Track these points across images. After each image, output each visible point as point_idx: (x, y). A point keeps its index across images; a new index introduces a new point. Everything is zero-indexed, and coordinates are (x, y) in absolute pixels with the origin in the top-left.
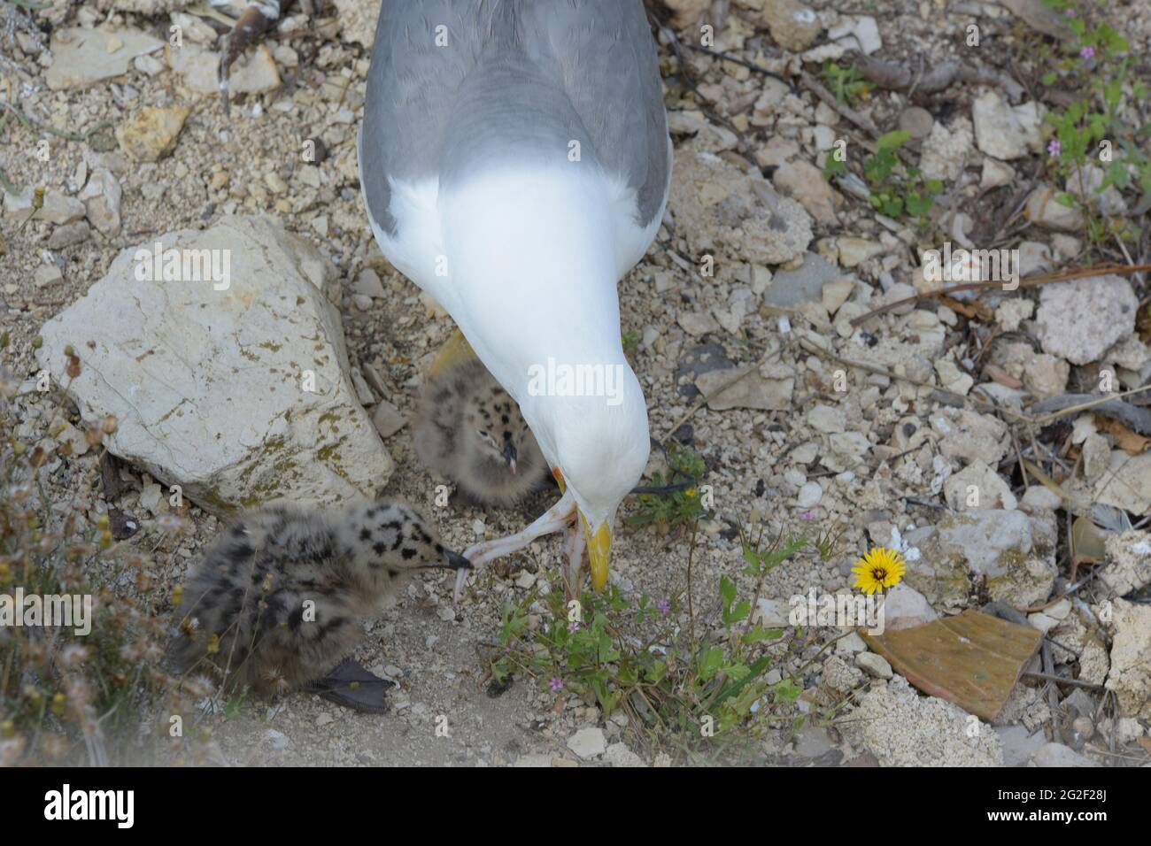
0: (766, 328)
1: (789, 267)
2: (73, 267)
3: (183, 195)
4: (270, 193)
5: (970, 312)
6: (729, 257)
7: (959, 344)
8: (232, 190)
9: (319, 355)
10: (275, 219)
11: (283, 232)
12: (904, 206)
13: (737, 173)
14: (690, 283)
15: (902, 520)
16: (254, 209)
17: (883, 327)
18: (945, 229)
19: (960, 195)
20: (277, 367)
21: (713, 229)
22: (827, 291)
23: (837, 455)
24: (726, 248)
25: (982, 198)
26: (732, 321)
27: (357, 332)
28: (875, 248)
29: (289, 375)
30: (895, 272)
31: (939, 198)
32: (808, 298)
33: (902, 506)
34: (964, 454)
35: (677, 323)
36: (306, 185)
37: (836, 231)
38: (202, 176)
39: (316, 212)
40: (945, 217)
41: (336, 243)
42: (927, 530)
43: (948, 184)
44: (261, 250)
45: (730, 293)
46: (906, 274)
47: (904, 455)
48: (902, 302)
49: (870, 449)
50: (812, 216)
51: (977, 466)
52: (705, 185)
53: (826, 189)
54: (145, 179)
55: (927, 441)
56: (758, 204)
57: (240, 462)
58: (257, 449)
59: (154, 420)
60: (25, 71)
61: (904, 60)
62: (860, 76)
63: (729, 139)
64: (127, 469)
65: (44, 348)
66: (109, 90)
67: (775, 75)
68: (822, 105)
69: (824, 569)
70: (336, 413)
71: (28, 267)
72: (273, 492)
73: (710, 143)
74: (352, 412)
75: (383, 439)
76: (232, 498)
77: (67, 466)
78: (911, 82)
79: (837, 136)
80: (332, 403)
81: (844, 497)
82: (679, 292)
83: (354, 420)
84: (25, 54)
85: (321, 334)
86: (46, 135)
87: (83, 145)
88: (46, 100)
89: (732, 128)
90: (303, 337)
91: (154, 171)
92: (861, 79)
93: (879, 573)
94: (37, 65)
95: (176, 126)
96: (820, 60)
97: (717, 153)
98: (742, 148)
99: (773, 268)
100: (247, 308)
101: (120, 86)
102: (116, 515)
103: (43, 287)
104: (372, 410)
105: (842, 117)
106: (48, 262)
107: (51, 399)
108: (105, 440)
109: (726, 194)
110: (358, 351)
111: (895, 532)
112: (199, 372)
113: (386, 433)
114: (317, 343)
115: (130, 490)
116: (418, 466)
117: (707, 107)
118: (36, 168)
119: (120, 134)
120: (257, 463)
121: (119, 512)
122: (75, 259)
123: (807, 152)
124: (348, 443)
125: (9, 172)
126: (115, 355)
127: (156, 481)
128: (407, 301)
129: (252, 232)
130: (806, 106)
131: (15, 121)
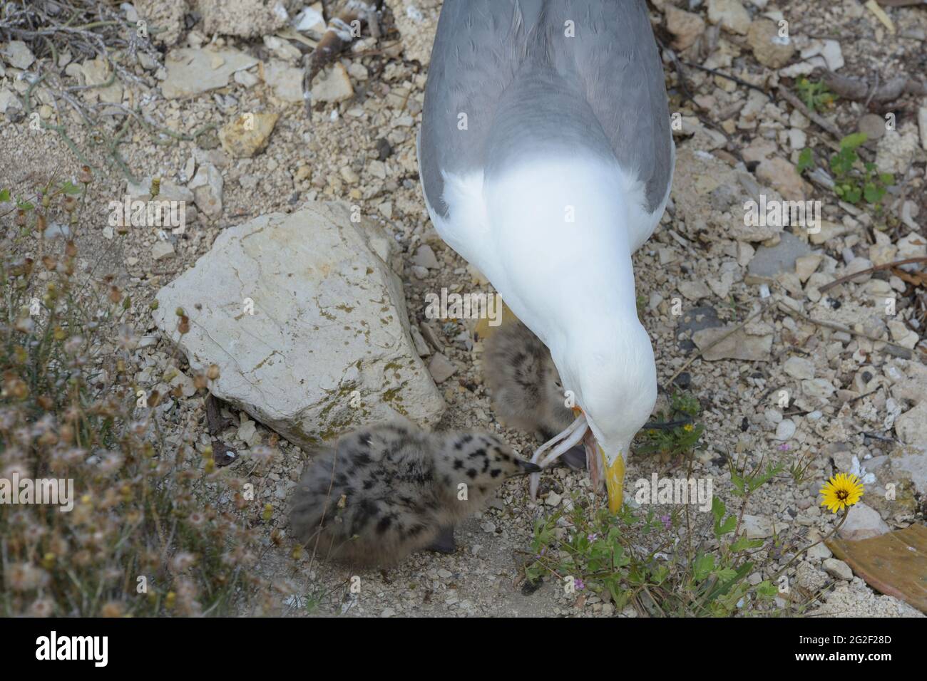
0: (750, 294)
1: (768, 244)
2: (183, 243)
3: (274, 185)
4: (344, 183)
5: (916, 281)
6: (720, 236)
7: (907, 307)
8: (314, 181)
9: (385, 315)
10: (348, 204)
12: (863, 195)
13: (727, 168)
14: (687, 257)
15: (861, 450)
16: (332, 196)
17: (845, 293)
18: (896, 213)
19: (909, 186)
20: (350, 325)
21: (707, 213)
22: (800, 264)
23: (808, 398)
24: (717, 228)
26: (722, 288)
27: (416, 297)
28: (840, 229)
29: (360, 332)
30: (855, 248)
31: (891, 188)
32: (784, 269)
33: (861, 439)
34: (912, 397)
35: (677, 290)
36: (374, 177)
38: (289, 169)
39: (383, 199)
40: (895, 204)
41: (399, 224)
42: (881, 459)
43: (898, 176)
44: (337, 229)
45: (720, 265)
46: (865, 250)
47: (862, 397)
48: (861, 273)
49: (835, 392)
51: (922, 407)
52: (700, 177)
53: (800, 181)
54: (243, 172)
55: (881, 386)
56: (744, 191)
57: (320, 403)
58: (334, 392)
59: (250, 369)
60: (144, 83)
61: (861, 76)
62: (826, 89)
63: (720, 140)
64: (227, 408)
65: (160, 310)
66: (213, 99)
67: (757, 88)
68: (796, 112)
69: (797, 491)
70: (399, 362)
71: (146, 244)
72: (347, 427)
73: (704, 142)
74: (412, 362)
75: (437, 384)
76: (313, 432)
77: (178, 406)
78: (868, 94)
79: (808, 138)
80: (395, 355)
81: (814, 432)
82: (679, 264)
83: (413, 369)
84: (145, 70)
85: (386, 298)
86: (162, 135)
87: (192, 144)
88: (162, 107)
89: (722, 131)
90: (372, 301)
91: (249, 166)
92: (828, 92)
93: (842, 494)
94: (155, 79)
95: (267, 128)
96: (794, 76)
97: (710, 152)
98: (731, 147)
99: (756, 245)
100: (326, 277)
101: (222, 96)
102: (218, 446)
103: (159, 260)
104: (428, 360)
105: (812, 123)
106: (163, 239)
107: (165, 351)
108: (210, 385)
109: (717, 185)
110: (417, 313)
111: (855, 461)
112: (287, 329)
113: (440, 379)
114: (383, 306)
115: (230, 425)
116: (466, 406)
117: (702, 113)
118: (153, 162)
119: (222, 134)
120: (334, 404)
121: (221, 443)
122: (186, 237)
123: (783, 149)
124: (409, 387)
125: (131, 166)
126: (218, 315)
127: (251, 418)
128: (457, 272)
129: (330, 215)
130: (782, 114)
131: (136, 125)
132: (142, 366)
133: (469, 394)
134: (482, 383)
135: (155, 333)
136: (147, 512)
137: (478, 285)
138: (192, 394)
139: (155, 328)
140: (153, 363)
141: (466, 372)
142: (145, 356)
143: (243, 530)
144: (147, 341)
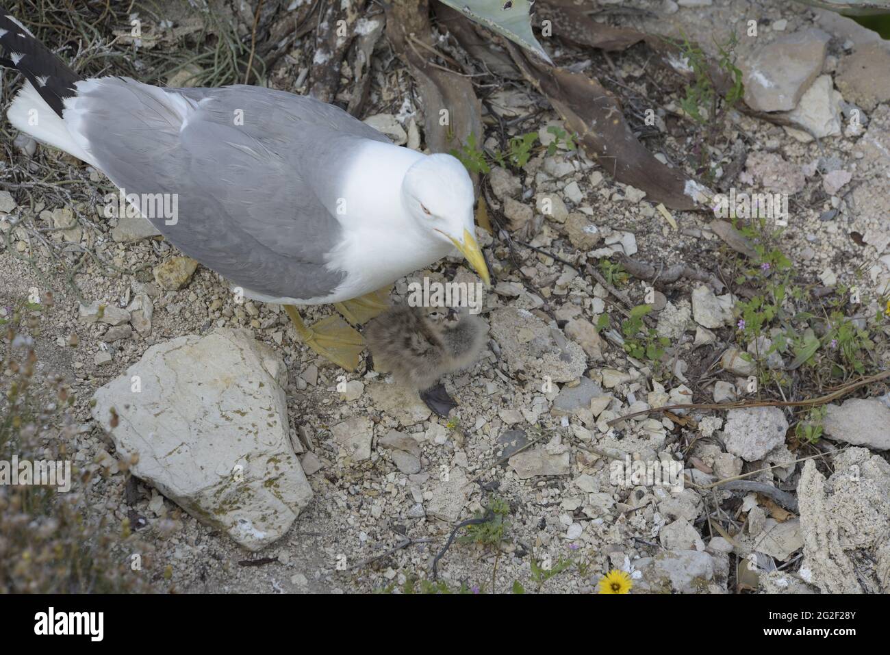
0: (554, 423)
1: (570, 385)
2: (119, 354)
3: (192, 313)
4: (247, 315)
5: (683, 423)
6: (533, 376)
7: (674, 443)
8: (224, 312)
9: (270, 420)
10: (249, 332)
11: (254, 340)
12: (646, 352)
13: (542, 323)
14: (507, 390)
15: (632, 552)
16: (237, 324)
17: (627, 427)
18: (670, 369)
19: (681, 349)
20: (244, 427)
21: (524, 358)
22: (594, 402)
23: (594, 507)
24: (532, 370)
25: (694, 351)
26: (532, 417)
27: (296, 407)
28: (625, 378)
29: (250, 432)
30: (636, 393)
31: (667, 349)
32: (582, 405)
33: (632, 543)
34: (674, 513)
35: (497, 415)
36: (270, 312)
37: (602, 364)
38: (205, 302)
39: (276, 329)
40: (670, 362)
41: (287, 349)
42: (647, 560)
43: (674, 340)
44: (239, 351)
45: (532, 398)
46: (644, 395)
47: (635, 510)
48: (641, 413)
49: (614, 504)
50: (587, 354)
51: (681, 521)
52: (522, 330)
53: (598, 338)
54: (169, 301)
55: (651, 503)
56: (554, 344)
57: (215, 486)
58: (226, 477)
59: (163, 455)
60: (99, 229)
61: (651, 261)
62: (623, 269)
63: (538, 302)
64: (142, 485)
65: (98, 406)
66: (151, 244)
67: (570, 264)
68: (598, 285)
69: (580, 580)
70: (279, 458)
71: (90, 352)
72: (235, 506)
73: (526, 303)
74: (289, 458)
75: (307, 476)
76: (208, 508)
77: (105, 482)
78: (655, 275)
79: (606, 305)
80: (277, 452)
81: (596, 534)
82: (500, 396)
83: (290, 463)
84: (100, 219)
85: (273, 408)
86: (109, 270)
87: (131, 277)
88: (111, 248)
89: (541, 295)
90: (261, 408)
91: (175, 297)
92: (624, 271)
93: (615, 587)
94: (108, 226)
95: (191, 269)
96: (598, 257)
97: (530, 310)
98: (546, 308)
99: (561, 385)
100: (227, 387)
101: (159, 243)
102: (133, 515)
103: (99, 366)
104: (301, 456)
105: (610, 294)
106: (103, 349)
107: (97, 437)
108: (131, 468)
109: (534, 336)
110: (295, 419)
111: (627, 560)
112: (194, 426)
113: (308, 473)
114: (270, 412)
115: (143, 499)
116: (328, 495)
117: (526, 281)
118: (101, 289)
119: (156, 272)
120: (226, 487)
121: (135, 512)
122: (121, 349)
123: (587, 314)
124: (285, 477)
125: (84, 291)
126: (141, 412)
127: (160, 494)
128: (329, 389)
129: (234, 339)
130: (588, 285)
131: (90, 260)
132: (80, 447)
133: (331, 485)
134: (342, 477)
135: (91, 423)
136: (73, 567)
137: (345, 401)
138: (116, 472)
139: (92, 419)
140: (88, 446)
141: (330, 468)
142: (82, 439)
143: (147, 584)
144: (85, 428)
